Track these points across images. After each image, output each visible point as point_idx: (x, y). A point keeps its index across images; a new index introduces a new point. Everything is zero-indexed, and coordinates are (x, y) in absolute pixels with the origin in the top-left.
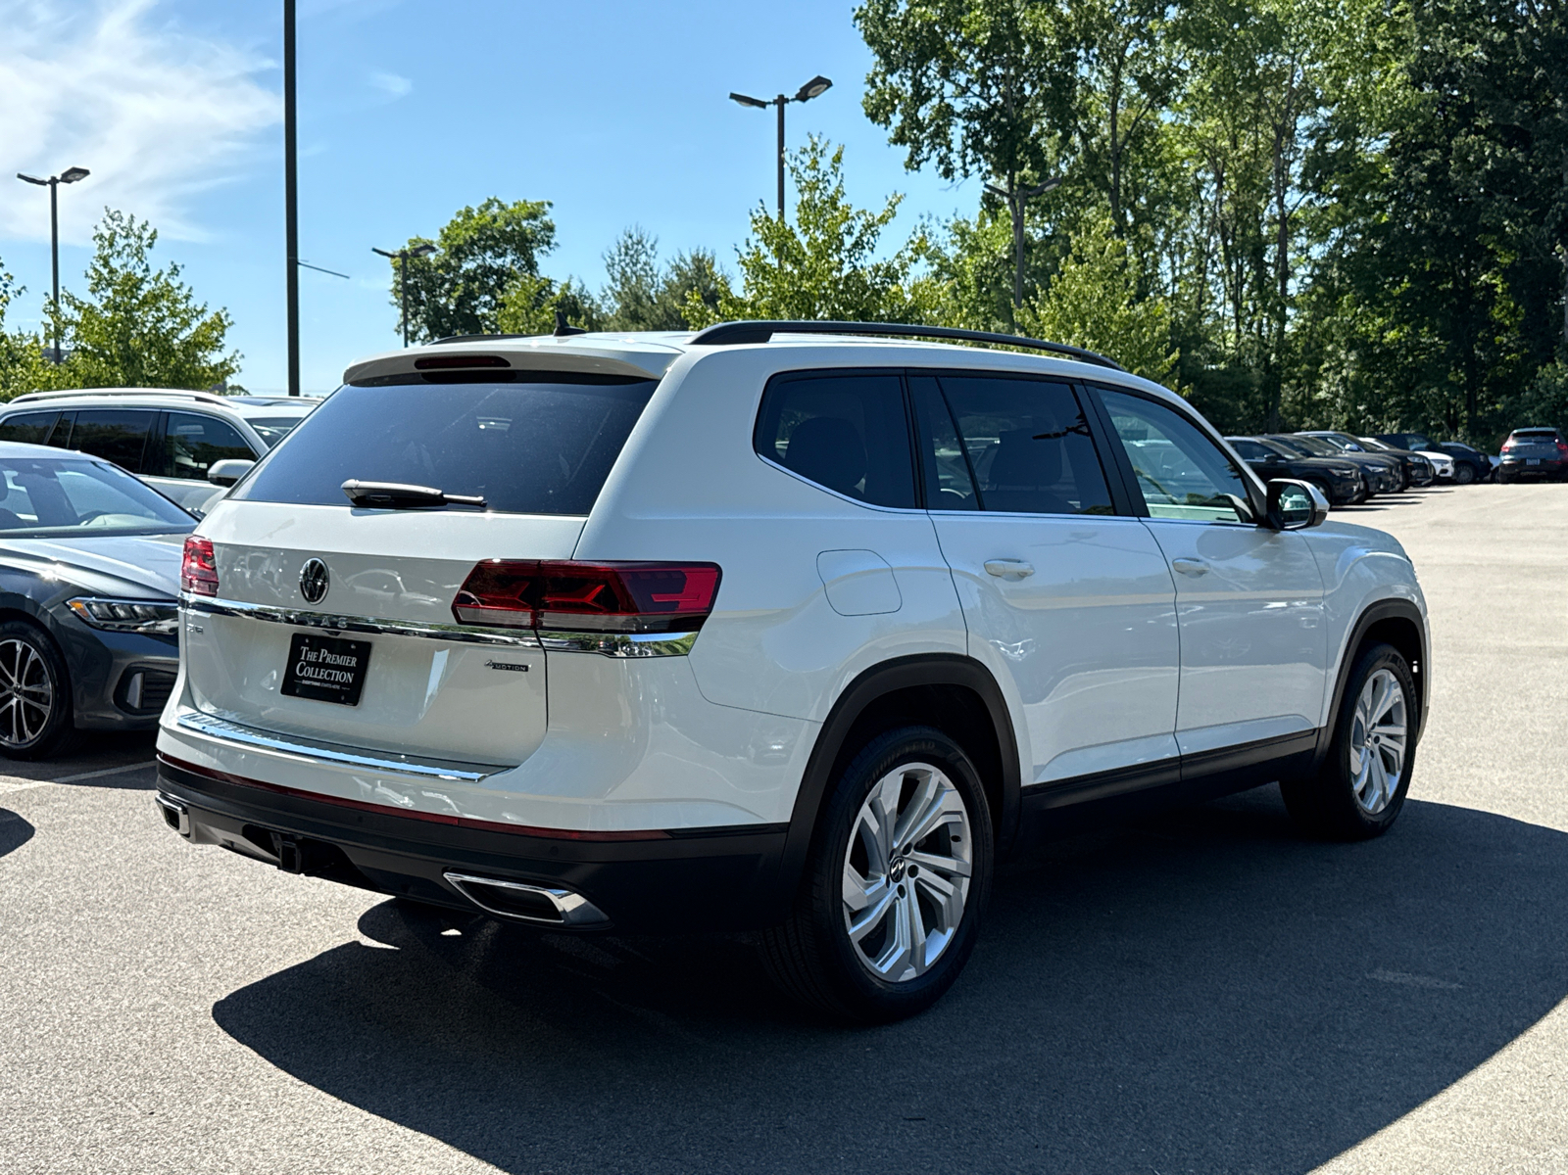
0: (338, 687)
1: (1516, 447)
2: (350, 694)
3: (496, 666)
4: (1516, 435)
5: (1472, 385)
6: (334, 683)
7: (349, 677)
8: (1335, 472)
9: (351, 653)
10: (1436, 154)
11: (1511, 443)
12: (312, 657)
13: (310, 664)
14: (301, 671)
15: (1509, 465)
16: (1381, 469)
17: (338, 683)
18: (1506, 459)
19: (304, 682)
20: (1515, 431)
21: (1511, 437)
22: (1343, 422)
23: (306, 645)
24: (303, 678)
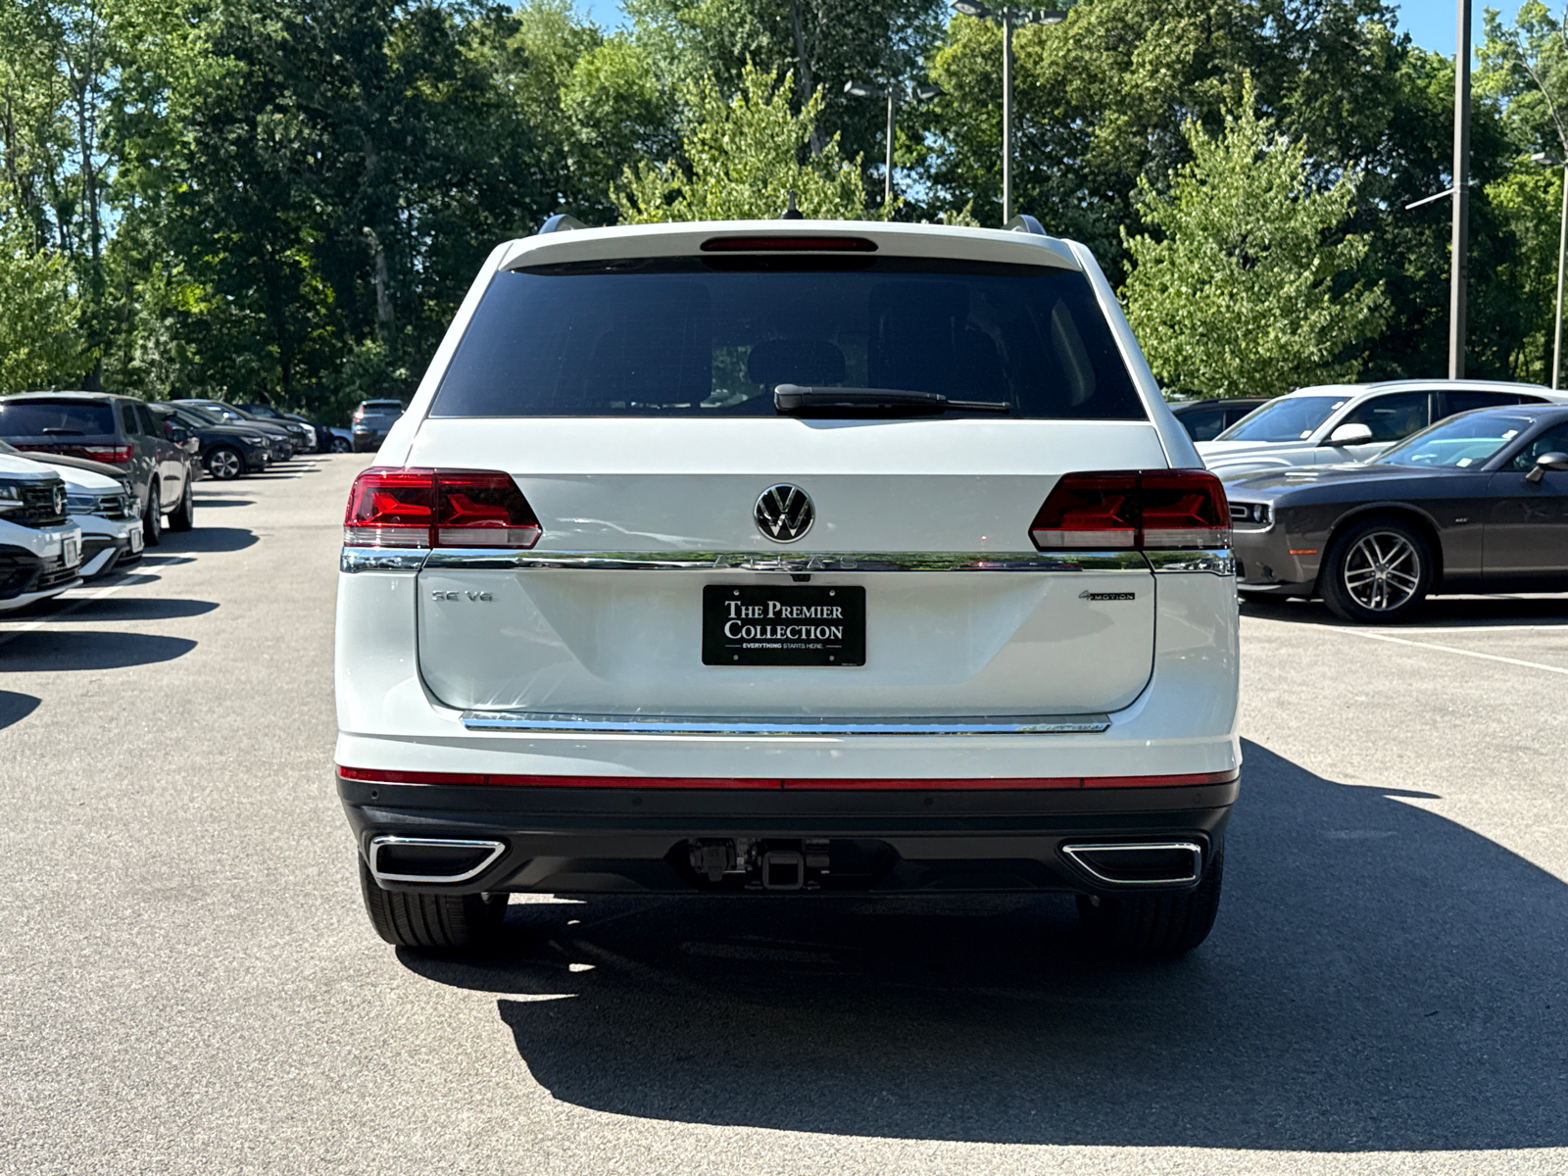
0: (821, 644)
1: (365, 419)
3: (1094, 596)
4: (365, 407)
5: (285, 361)
6: (807, 641)
7: (835, 632)
8: (246, 440)
9: (831, 602)
10: (243, 129)
11: (359, 415)
12: (751, 612)
13: (750, 622)
14: (735, 632)
15: (362, 435)
16: (280, 438)
17: (817, 640)
18: (358, 429)
19: (749, 646)
20: (364, 403)
21: (361, 408)
22: (166, 392)
23: (733, 599)
24: (744, 640)
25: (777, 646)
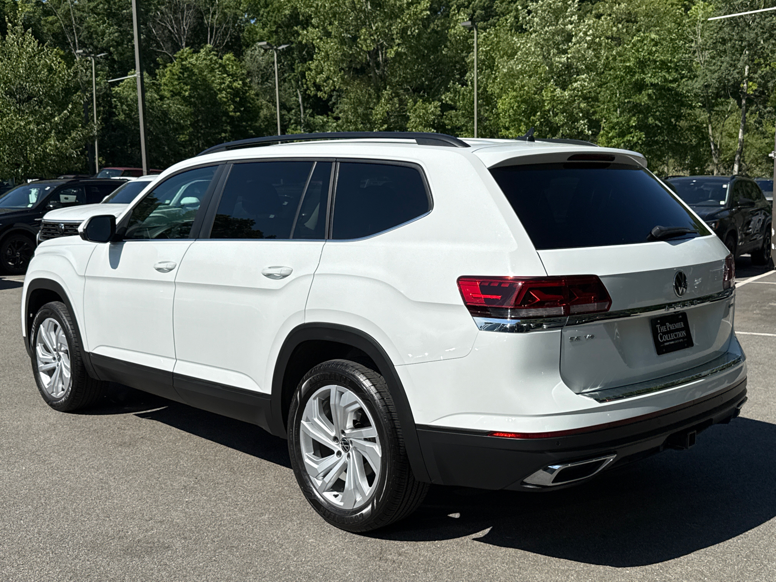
0: (682, 340)
2: (687, 343)
6: (679, 339)
7: (684, 333)
9: (679, 321)
12: (663, 329)
13: (664, 333)
14: (661, 339)
17: (681, 338)
19: (666, 344)
23: (658, 324)
24: (664, 342)
25: (672, 342)
